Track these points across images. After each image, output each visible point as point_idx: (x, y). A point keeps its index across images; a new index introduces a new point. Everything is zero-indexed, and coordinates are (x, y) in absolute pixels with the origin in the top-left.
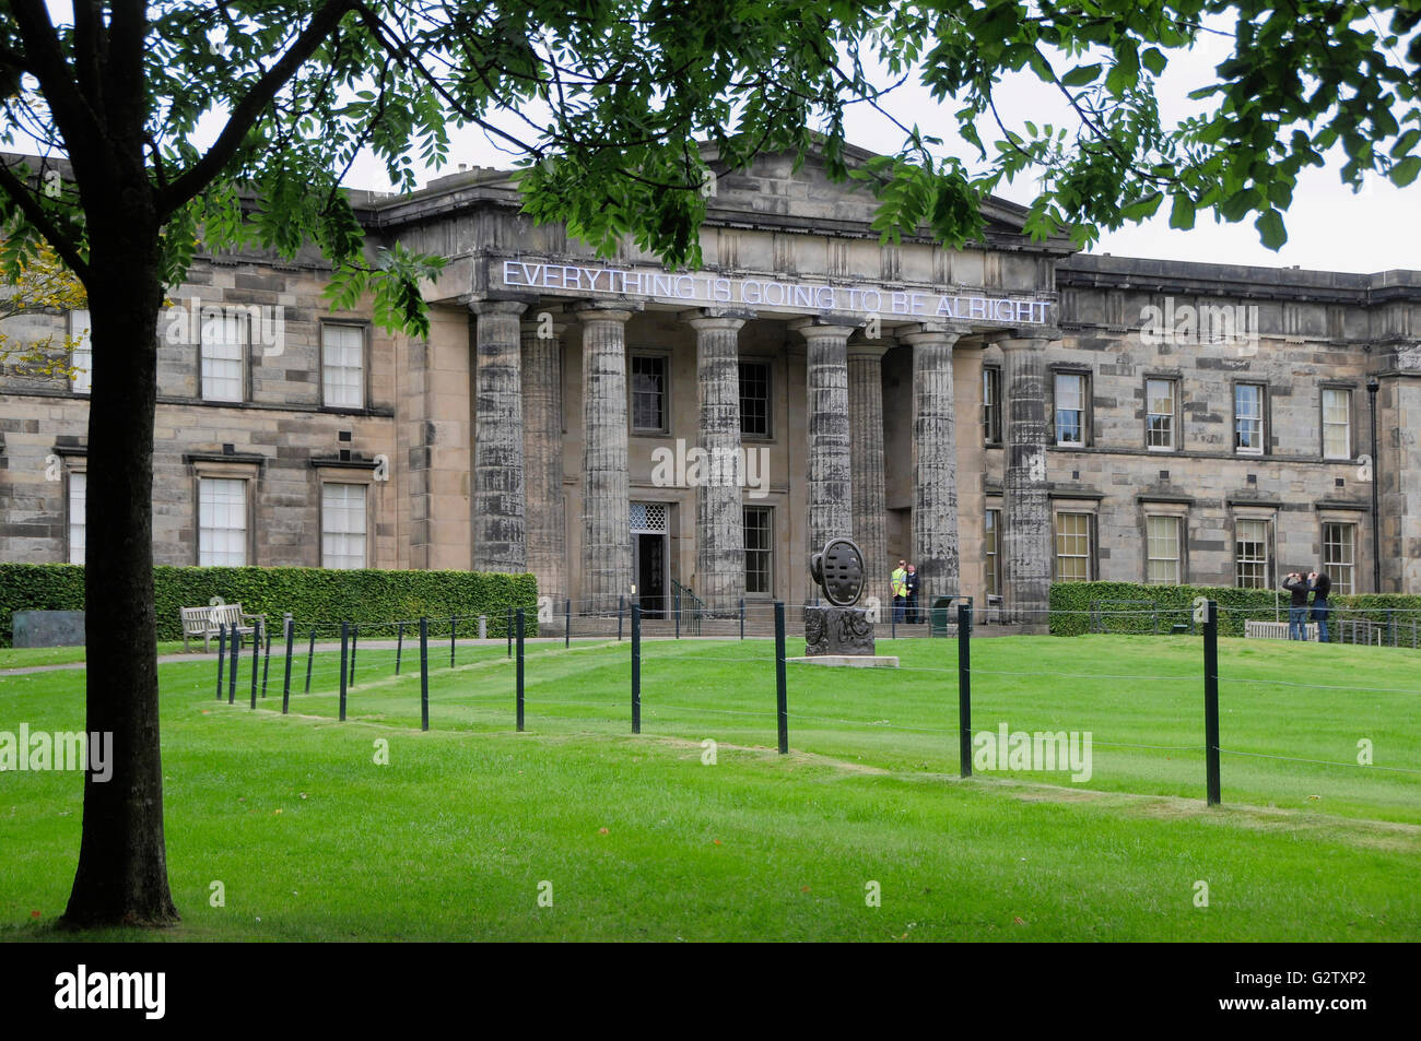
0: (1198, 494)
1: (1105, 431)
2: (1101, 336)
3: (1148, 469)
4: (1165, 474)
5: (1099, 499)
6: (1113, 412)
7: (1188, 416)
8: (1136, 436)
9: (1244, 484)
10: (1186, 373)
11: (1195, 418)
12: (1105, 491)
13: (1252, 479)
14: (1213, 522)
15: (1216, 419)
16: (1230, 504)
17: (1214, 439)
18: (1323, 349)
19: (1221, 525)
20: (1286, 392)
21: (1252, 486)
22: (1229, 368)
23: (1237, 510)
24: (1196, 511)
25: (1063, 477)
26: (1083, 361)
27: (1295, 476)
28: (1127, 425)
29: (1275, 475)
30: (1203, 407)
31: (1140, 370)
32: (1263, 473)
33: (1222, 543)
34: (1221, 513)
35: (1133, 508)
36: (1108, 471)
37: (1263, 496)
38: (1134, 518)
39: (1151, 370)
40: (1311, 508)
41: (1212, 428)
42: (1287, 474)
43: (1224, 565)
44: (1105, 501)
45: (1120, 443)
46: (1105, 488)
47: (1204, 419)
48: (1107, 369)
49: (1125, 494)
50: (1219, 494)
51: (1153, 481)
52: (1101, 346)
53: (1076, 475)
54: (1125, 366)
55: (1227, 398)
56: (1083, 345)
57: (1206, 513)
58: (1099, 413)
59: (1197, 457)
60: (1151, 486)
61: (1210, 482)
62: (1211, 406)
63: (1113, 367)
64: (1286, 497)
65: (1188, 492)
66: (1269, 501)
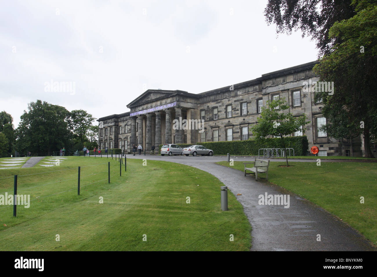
0: (235, 124)
1: (220, 116)
2: (219, 101)
3: (226, 121)
4: (229, 121)
5: (219, 127)
6: (221, 113)
7: (233, 111)
8: (224, 116)
9: (243, 121)
10: (232, 103)
11: (234, 111)
12: (220, 126)
13: (244, 119)
14: (237, 128)
15: (238, 110)
16: (240, 125)
17: (237, 114)
18: (257, 93)
19: (239, 129)
20: (250, 102)
21: (244, 121)
22: (240, 101)
23: (241, 125)
24: (234, 127)
25: (214, 125)
26: (216, 106)
27: (252, 118)
28: (223, 114)
29: (248, 118)
30: (235, 109)
31: (225, 105)
32: (246, 118)
33: (239, 132)
34: (239, 126)
35: (224, 128)
36: (220, 122)
37: (246, 122)
38: (224, 130)
39: (227, 104)
40: (255, 123)
41: (237, 112)
42: (251, 117)
43: (239, 136)
44: (220, 127)
45: (222, 117)
46: (220, 125)
47: (236, 111)
48: (220, 106)
49: (223, 126)
50: (238, 123)
51: (227, 123)
52: (219, 103)
53: (216, 124)
54: (223, 105)
55: (240, 106)
56: (217, 103)
57: (236, 127)
58: (219, 113)
59: (234, 117)
60: (227, 124)
61: (237, 121)
62: (237, 108)
63: (221, 105)
64: (250, 122)
65: (233, 124)
66: (247, 123)
